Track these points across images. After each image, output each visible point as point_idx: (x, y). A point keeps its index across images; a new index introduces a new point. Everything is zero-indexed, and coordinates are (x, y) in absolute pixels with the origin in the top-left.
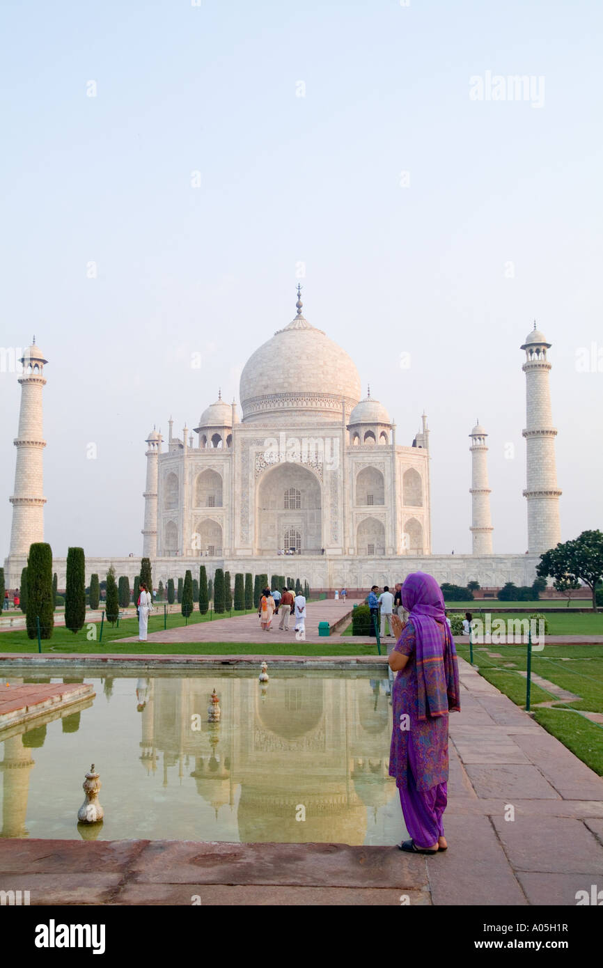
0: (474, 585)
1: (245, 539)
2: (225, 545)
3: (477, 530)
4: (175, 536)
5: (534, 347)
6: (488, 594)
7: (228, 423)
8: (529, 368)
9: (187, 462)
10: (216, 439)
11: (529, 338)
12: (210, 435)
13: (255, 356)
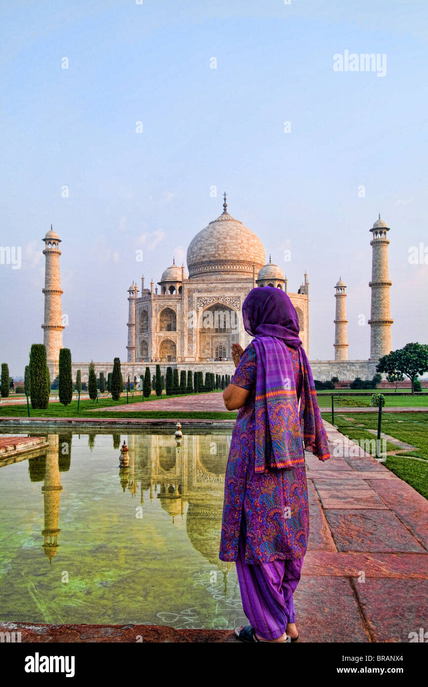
0: (335, 380)
1: (190, 351)
2: (178, 355)
3: (338, 346)
4: (147, 350)
5: (379, 230)
6: (344, 385)
7: (180, 279)
8: (375, 244)
9: (154, 304)
10: (172, 289)
11: (375, 225)
12: (168, 286)
13: (196, 237)
